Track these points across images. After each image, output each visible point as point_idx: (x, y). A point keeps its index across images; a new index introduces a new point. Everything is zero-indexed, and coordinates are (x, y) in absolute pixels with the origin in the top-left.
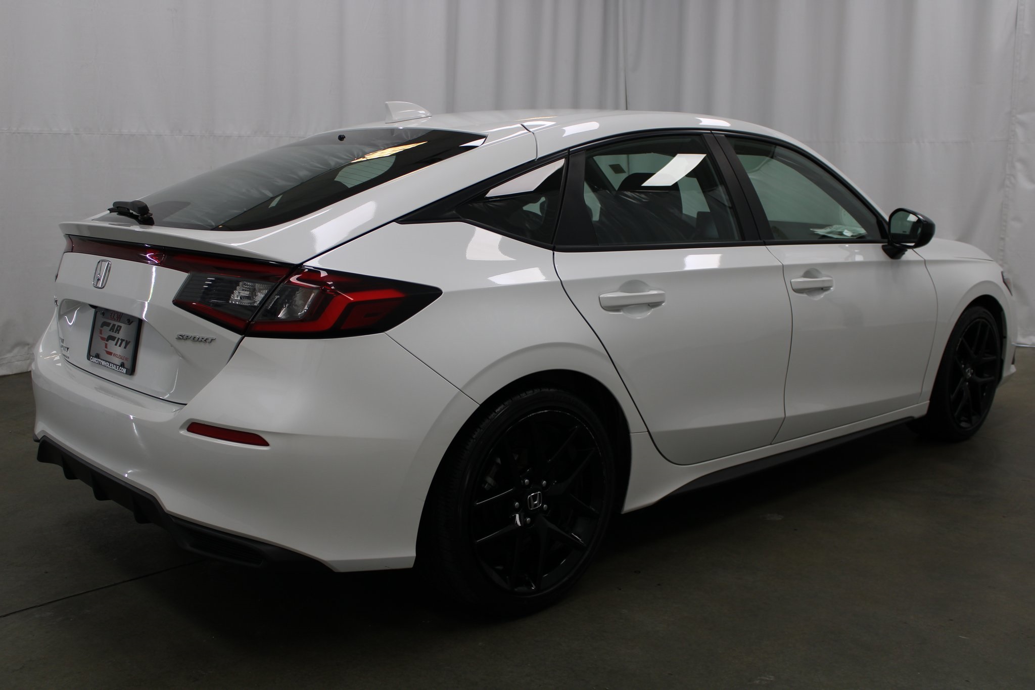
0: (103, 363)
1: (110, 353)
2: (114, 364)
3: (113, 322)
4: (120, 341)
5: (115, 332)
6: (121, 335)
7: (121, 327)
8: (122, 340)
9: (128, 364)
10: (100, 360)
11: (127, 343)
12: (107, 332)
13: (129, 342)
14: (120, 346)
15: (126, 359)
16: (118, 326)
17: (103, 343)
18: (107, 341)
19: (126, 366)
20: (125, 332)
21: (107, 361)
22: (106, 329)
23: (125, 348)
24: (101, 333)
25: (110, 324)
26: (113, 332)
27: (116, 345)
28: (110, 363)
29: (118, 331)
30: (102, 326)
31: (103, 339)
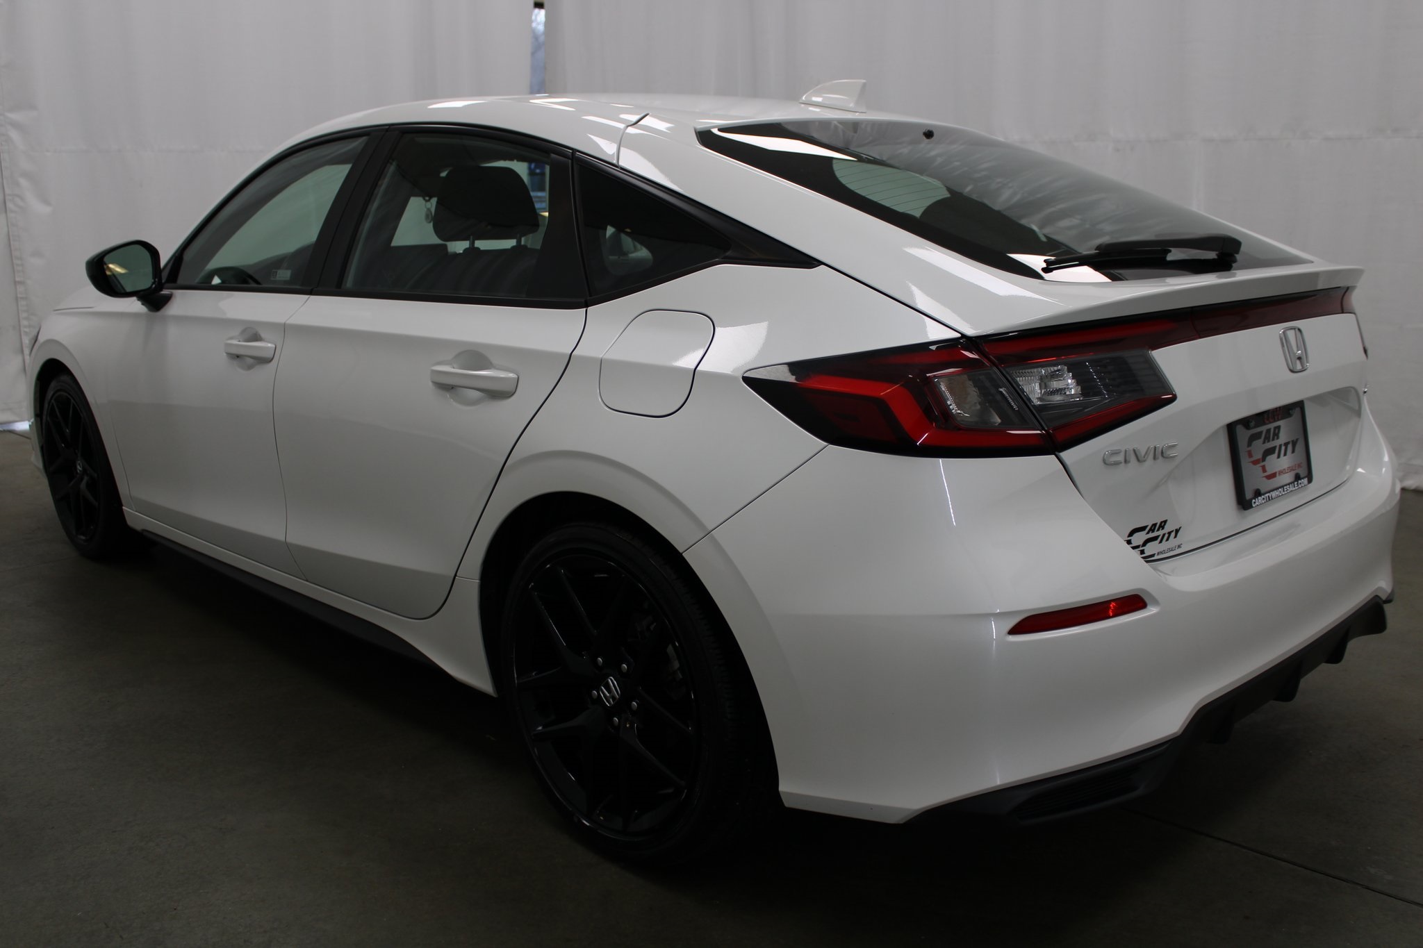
0: (1274, 494)
1: (1273, 476)
2: (1289, 484)
3: (1264, 428)
4: (1283, 448)
5: (1273, 440)
6: (1283, 438)
7: (1279, 428)
8: (1286, 444)
9: (1303, 472)
10: (1267, 495)
11: (1294, 443)
12: (1259, 447)
13: (1297, 440)
14: (1285, 455)
15: (1299, 466)
16: (1275, 428)
17: (1258, 468)
18: (1264, 459)
19: (1302, 476)
20: (1286, 429)
21: (1277, 489)
22: (1258, 443)
23: (1293, 452)
24: (1250, 455)
25: (1261, 432)
26: (1269, 441)
27: (1279, 457)
28: (1283, 487)
29: (1276, 435)
30: (1249, 444)
31: (1255, 462)
